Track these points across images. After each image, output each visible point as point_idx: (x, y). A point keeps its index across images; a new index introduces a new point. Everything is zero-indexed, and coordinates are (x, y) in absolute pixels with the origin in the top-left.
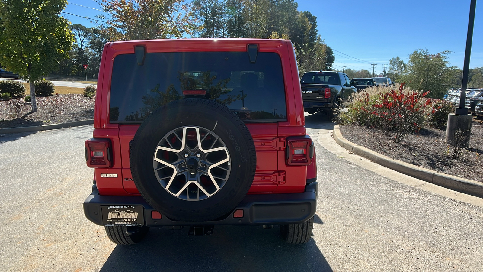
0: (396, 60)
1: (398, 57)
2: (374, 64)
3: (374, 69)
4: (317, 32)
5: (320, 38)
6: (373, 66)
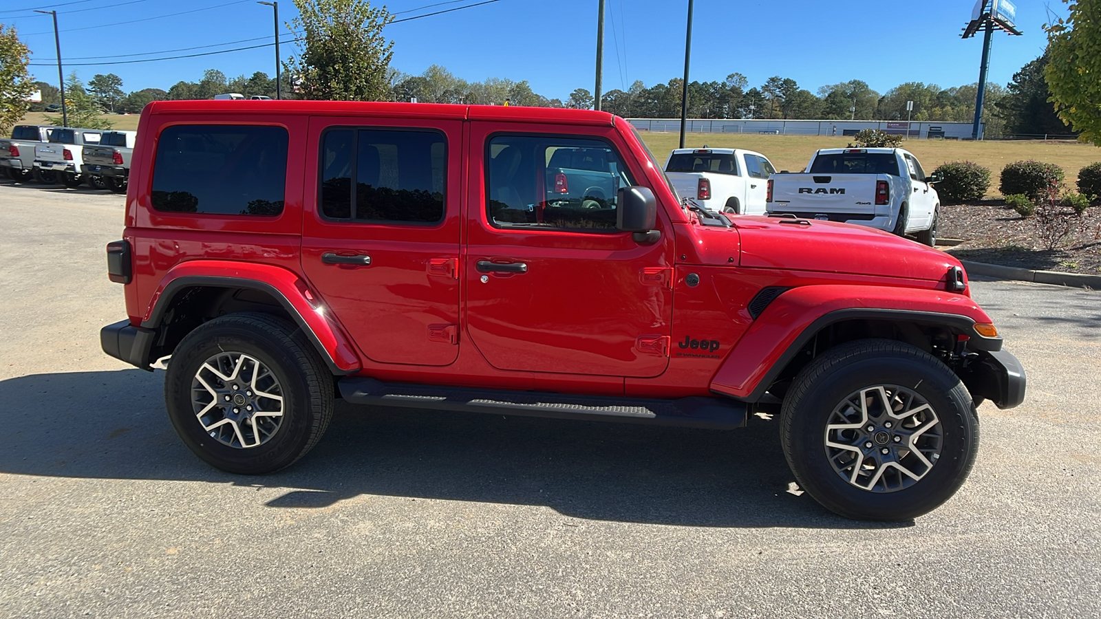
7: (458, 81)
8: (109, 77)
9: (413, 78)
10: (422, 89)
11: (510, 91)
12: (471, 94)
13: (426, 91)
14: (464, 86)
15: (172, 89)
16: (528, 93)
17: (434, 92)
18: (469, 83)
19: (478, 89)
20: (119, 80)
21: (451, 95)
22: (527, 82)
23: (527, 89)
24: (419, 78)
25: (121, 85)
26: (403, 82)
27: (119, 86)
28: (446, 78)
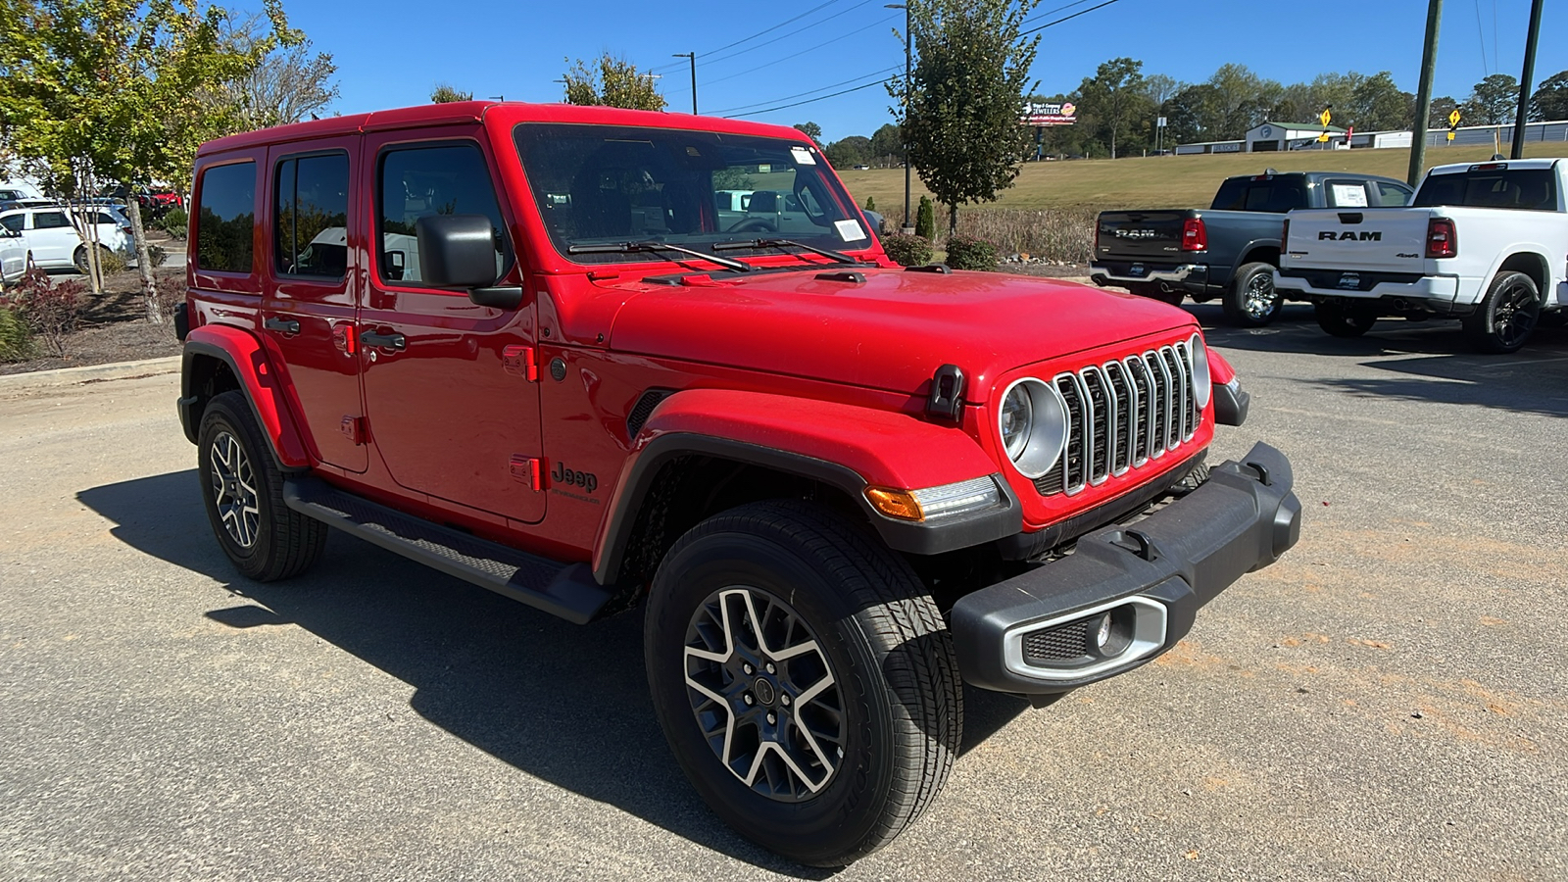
7: (1267, 85)
8: (807, 126)
9: (1192, 87)
10: (1206, 103)
11: (1355, 92)
12: (1285, 103)
13: (1213, 106)
14: (1275, 91)
15: (875, 135)
16: (1389, 93)
17: (1225, 105)
18: (1284, 86)
19: (1300, 95)
20: (818, 129)
21: (1252, 108)
22: (1388, 74)
23: (1389, 86)
24: (1202, 87)
25: (819, 135)
26: (1177, 95)
27: (817, 137)
28: (1246, 83)
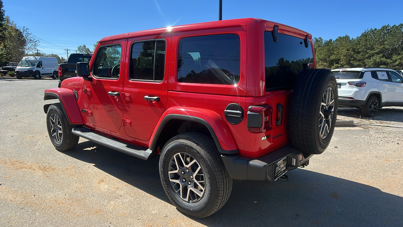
0: (83, 47)
1: (84, 45)
2: (67, 50)
3: (68, 54)
4: (4, 12)
5: (8, 20)
6: (66, 51)
